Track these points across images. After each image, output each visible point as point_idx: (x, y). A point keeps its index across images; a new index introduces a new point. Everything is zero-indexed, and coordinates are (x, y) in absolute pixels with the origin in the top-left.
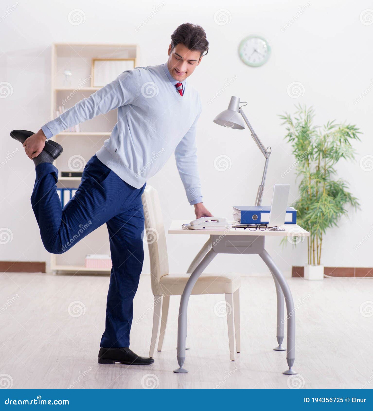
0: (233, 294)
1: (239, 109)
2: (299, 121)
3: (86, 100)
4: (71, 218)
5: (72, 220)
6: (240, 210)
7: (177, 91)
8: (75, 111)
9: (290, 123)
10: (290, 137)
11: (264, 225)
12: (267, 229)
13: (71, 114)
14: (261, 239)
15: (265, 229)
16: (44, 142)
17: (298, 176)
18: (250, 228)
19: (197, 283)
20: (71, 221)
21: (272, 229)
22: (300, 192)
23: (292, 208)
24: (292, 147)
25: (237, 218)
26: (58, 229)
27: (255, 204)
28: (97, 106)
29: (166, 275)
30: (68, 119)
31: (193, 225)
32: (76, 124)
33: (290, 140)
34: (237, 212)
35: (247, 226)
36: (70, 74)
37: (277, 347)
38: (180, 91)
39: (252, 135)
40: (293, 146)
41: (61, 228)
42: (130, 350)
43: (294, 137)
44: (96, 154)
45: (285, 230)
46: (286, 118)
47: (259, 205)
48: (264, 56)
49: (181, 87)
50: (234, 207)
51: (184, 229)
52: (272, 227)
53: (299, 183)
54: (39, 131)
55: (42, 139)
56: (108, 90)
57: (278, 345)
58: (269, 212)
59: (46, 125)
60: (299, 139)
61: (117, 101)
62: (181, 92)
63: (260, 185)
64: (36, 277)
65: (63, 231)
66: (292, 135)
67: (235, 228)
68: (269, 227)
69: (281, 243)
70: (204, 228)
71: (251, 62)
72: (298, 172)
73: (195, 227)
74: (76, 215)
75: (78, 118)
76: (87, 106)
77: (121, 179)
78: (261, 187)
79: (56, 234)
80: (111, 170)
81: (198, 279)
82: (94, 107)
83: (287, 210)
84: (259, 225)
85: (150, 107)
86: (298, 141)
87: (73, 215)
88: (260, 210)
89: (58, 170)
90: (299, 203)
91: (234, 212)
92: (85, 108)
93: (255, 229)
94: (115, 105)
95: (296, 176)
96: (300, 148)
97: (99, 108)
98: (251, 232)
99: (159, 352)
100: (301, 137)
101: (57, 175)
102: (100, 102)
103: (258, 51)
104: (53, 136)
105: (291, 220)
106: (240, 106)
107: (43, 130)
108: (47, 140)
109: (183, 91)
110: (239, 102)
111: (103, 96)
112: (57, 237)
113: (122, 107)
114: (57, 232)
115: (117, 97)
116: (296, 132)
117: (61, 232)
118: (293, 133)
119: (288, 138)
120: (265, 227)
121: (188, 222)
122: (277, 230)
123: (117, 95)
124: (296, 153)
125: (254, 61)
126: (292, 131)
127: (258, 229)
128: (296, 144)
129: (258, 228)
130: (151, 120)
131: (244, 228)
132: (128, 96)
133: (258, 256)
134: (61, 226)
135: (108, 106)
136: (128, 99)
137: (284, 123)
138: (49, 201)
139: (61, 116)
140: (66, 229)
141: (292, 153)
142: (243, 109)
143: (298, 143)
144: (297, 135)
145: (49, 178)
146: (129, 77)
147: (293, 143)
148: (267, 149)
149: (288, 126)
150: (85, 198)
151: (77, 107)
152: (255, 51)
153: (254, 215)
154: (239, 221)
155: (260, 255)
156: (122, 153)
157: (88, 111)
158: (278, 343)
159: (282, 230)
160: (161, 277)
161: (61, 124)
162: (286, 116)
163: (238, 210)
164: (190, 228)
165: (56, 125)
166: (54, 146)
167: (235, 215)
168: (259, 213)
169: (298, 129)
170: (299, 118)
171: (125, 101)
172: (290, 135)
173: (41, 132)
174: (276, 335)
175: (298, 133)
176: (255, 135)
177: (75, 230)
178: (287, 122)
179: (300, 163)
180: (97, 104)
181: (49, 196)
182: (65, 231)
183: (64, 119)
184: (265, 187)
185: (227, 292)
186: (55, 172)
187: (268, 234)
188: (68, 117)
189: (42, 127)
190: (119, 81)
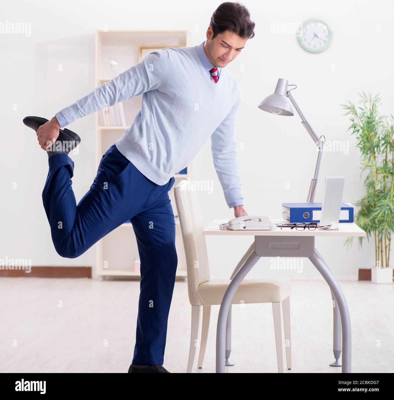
0: (281, 304)
1: (287, 93)
2: (364, 111)
3: (107, 84)
4: (84, 217)
5: (86, 219)
6: (289, 208)
7: (211, 77)
8: (94, 97)
9: (354, 113)
10: (355, 129)
11: (314, 224)
12: (317, 228)
13: (89, 100)
14: (310, 240)
15: (315, 228)
16: (57, 131)
17: (363, 170)
18: (297, 228)
19: (237, 291)
20: (85, 221)
21: (323, 229)
22: (366, 188)
23: (349, 205)
24: (357, 140)
25: (286, 216)
26: (70, 230)
27: (308, 201)
28: (119, 93)
29: (206, 282)
30: (86, 107)
31: (231, 225)
32: (95, 111)
33: (354, 132)
34: (286, 210)
35: (294, 226)
36: (116, 64)
37: (334, 363)
38: (215, 77)
39: (302, 122)
40: (358, 138)
41: (74, 229)
42: (163, 368)
43: (358, 128)
44: (115, 144)
45: (338, 229)
46: (349, 108)
47: (311, 201)
48: (325, 41)
49: (216, 73)
50: (283, 203)
51: (222, 229)
52: (323, 226)
53: (364, 178)
54: (52, 119)
55: (56, 127)
56: (132, 74)
57: (335, 360)
58: (320, 209)
59: (60, 112)
60: (363, 130)
61: (142, 87)
62: (215, 79)
63: (313, 178)
64: (80, 283)
65: (76, 232)
66: (357, 126)
67: (280, 228)
68: (321, 226)
69: (345, 244)
70: (245, 228)
71: (311, 47)
72: (363, 166)
73: (234, 227)
74: (90, 214)
75: (97, 105)
76: (108, 92)
77: (141, 173)
78: (314, 181)
79: (68, 236)
80: (129, 161)
81: (239, 285)
82: (116, 93)
83: (342, 207)
84: (308, 224)
85: (177, 94)
86: (363, 133)
87: (87, 214)
88: (312, 207)
89: (74, 163)
90: (364, 201)
91: (282, 209)
92: (105, 93)
93: (303, 228)
94: (139, 92)
95: (361, 170)
96: (365, 140)
97: (121, 95)
98: (299, 231)
99: (200, 369)
100: (365, 128)
101: (72, 168)
102: (122, 88)
103: (319, 36)
104: (68, 124)
105: (347, 218)
106: (288, 89)
107: (57, 117)
108: (63, 129)
109: (217, 77)
110: (287, 85)
111: (126, 81)
112: (70, 239)
113: (147, 93)
114: (69, 233)
115: (142, 82)
116: (361, 123)
117: (74, 234)
118: (358, 124)
119: (352, 129)
120: (315, 226)
121: (226, 221)
122: (328, 230)
123: (142, 79)
124: (361, 146)
125: (315, 46)
126: (356, 121)
127: (306, 229)
128: (361, 135)
129: (307, 227)
130: (177, 109)
131: (291, 228)
132: (153, 82)
133: (307, 259)
134: (73, 227)
135: (131, 92)
136: (154, 84)
137: (348, 114)
138: (62, 197)
139: (78, 103)
140: (79, 230)
141: (357, 145)
142: (292, 93)
143: (362, 135)
144: (362, 125)
145: (63, 171)
146: (156, 60)
147: (358, 135)
148: (320, 138)
149: (352, 116)
150: (100, 193)
151: (96, 92)
152: (316, 36)
153: (305, 213)
154: (288, 220)
155: (310, 258)
156: (143, 143)
157: (109, 97)
158: (335, 358)
159: (335, 230)
160: (200, 285)
161: (78, 112)
162: (350, 106)
163: (287, 207)
164: (228, 228)
165: (73, 113)
166: (70, 135)
167: (283, 213)
168: (310, 210)
169: (362, 119)
170: (363, 107)
171: (151, 86)
172: (354, 126)
173: (55, 120)
174: (332, 349)
175: (363, 124)
176: (306, 122)
177: (89, 232)
178: (351, 113)
179: (365, 157)
180: (119, 90)
181: (62, 193)
182: (78, 232)
183: (82, 106)
184: (318, 181)
185: (275, 302)
186: (69, 165)
187: (318, 234)
188: (87, 104)
189: (57, 114)
190: (144, 64)
